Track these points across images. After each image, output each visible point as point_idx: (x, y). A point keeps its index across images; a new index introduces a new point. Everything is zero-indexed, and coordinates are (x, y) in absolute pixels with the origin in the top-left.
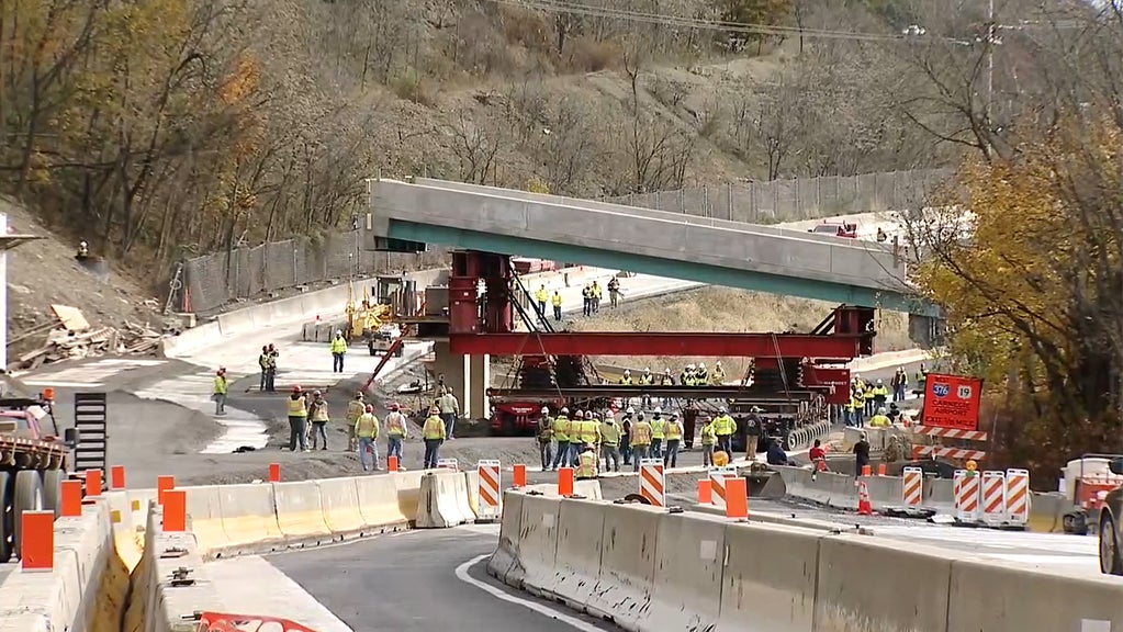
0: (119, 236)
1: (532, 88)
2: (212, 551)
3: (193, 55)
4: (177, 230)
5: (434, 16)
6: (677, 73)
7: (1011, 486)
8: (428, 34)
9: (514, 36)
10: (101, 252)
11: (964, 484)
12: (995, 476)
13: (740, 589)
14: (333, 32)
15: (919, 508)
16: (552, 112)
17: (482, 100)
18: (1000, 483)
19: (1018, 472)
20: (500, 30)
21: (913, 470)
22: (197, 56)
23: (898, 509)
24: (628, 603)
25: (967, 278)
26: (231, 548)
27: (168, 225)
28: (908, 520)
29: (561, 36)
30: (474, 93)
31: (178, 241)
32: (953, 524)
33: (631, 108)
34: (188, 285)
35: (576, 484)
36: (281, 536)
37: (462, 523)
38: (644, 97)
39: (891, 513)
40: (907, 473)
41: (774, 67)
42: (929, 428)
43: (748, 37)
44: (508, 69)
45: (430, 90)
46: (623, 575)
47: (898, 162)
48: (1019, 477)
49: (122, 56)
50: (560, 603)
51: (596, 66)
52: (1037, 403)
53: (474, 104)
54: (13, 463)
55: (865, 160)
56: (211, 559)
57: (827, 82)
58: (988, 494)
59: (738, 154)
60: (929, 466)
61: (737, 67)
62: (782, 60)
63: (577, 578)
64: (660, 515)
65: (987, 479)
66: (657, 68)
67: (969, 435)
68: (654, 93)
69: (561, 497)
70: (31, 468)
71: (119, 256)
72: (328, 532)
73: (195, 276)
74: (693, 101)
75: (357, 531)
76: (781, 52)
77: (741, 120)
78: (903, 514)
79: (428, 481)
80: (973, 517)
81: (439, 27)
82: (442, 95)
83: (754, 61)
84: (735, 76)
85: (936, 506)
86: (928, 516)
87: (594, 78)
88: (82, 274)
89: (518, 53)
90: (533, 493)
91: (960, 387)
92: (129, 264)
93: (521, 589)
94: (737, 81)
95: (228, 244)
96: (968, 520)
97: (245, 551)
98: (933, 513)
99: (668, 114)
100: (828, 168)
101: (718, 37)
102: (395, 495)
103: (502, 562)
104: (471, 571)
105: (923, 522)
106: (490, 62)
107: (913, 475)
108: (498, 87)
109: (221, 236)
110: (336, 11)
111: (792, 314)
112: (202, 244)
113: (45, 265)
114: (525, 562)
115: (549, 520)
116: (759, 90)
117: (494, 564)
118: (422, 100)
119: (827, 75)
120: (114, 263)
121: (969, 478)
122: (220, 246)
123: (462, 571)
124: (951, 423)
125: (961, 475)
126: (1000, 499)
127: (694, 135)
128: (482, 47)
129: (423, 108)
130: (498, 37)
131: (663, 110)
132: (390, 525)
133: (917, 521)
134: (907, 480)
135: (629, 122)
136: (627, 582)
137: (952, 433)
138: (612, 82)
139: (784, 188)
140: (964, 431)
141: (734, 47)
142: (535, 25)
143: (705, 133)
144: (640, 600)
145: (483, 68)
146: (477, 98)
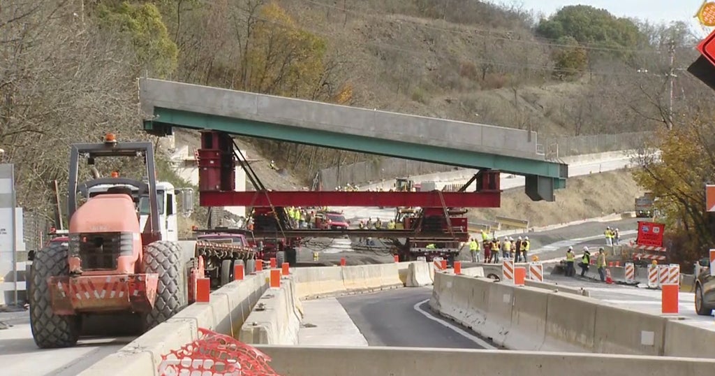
0: (293, 159)
1: (471, 96)
2: (315, 295)
3: (325, 83)
4: (317, 157)
5: (428, 65)
6: (535, 89)
7: (672, 271)
8: (425, 73)
9: (464, 74)
10: (285, 167)
11: (651, 271)
12: (664, 267)
13: (519, 316)
14: (385, 72)
15: (632, 281)
16: (479, 106)
17: (449, 101)
18: (667, 270)
19: (675, 266)
20: (458, 72)
21: (630, 264)
22: (327, 83)
23: (623, 281)
24: (478, 321)
25: (658, 180)
26: (323, 294)
27: (313, 155)
28: (627, 286)
29: (484, 74)
30: (446, 98)
31: (317, 162)
32: (646, 288)
33: (515, 104)
34: (321, 181)
35: (461, 269)
36: (345, 289)
37: (426, 285)
38: (520, 100)
39: (620, 283)
40: (627, 265)
41: (578, 86)
42: (640, 245)
43: (567, 74)
44: (461, 89)
45: (426, 97)
46: (476, 309)
47: (633, 128)
48: (676, 267)
49: (295, 84)
50: (452, 321)
51: (499, 86)
52: (689, 235)
53: (445, 103)
54: (232, 256)
55: (619, 128)
56: (314, 299)
57: (602, 93)
58: (662, 275)
59: (562, 125)
60: (636, 262)
61: (562, 86)
62: (582, 84)
63: (459, 310)
64: (490, 283)
65: (661, 269)
66: (526, 87)
67: (658, 249)
68: (524, 98)
69: (455, 274)
70: (241, 258)
71: (293, 168)
72: (366, 288)
73: (324, 177)
74: (542, 102)
75: (378, 288)
76: (582, 80)
77: (563, 109)
78: (625, 284)
79: (412, 266)
80: (655, 286)
81: (430, 70)
82: (431, 100)
83: (570, 84)
84: (561, 90)
85: (640, 281)
86: (635, 285)
87: (498, 91)
88: (277, 176)
89: (466, 81)
90: (445, 273)
91: (654, 228)
92: (297, 171)
93: (439, 315)
94: (562, 93)
95: (338, 164)
96: (653, 286)
97: (329, 295)
98: (638, 283)
99: (531, 108)
100: (603, 131)
101: (554, 73)
102: (397, 272)
103: (433, 302)
104: (420, 307)
105: (634, 287)
106: (452, 85)
107: (630, 266)
108: (455, 96)
109: (335, 160)
110: (386, 63)
111: (585, 194)
112: (326, 164)
113: (262, 172)
114: (442, 303)
115: (449, 284)
116: (572, 97)
117: (430, 304)
118: (423, 102)
119: (602, 90)
120: (291, 171)
121: (654, 268)
122: (335, 164)
123: (417, 307)
124: (650, 244)
125: (650, 266)
126: (667, 277)
127: (542, 116)
128: (450, 78)
129: (422, 105)
130: (457, 74)
131: (528, 105)
132: (394, 285)
133: (630, 287)
134: (627, 269)
135: (513, 110)
136: (478, 312)
137: (650, 248)
138: (506, 93)
139: (582, 138)
140: (655, 247)
141: (560, 78)
142: (472, 69)
143: (548, 114)
144: (482, 320)
145: (449, 87)
146: (447, 100)
